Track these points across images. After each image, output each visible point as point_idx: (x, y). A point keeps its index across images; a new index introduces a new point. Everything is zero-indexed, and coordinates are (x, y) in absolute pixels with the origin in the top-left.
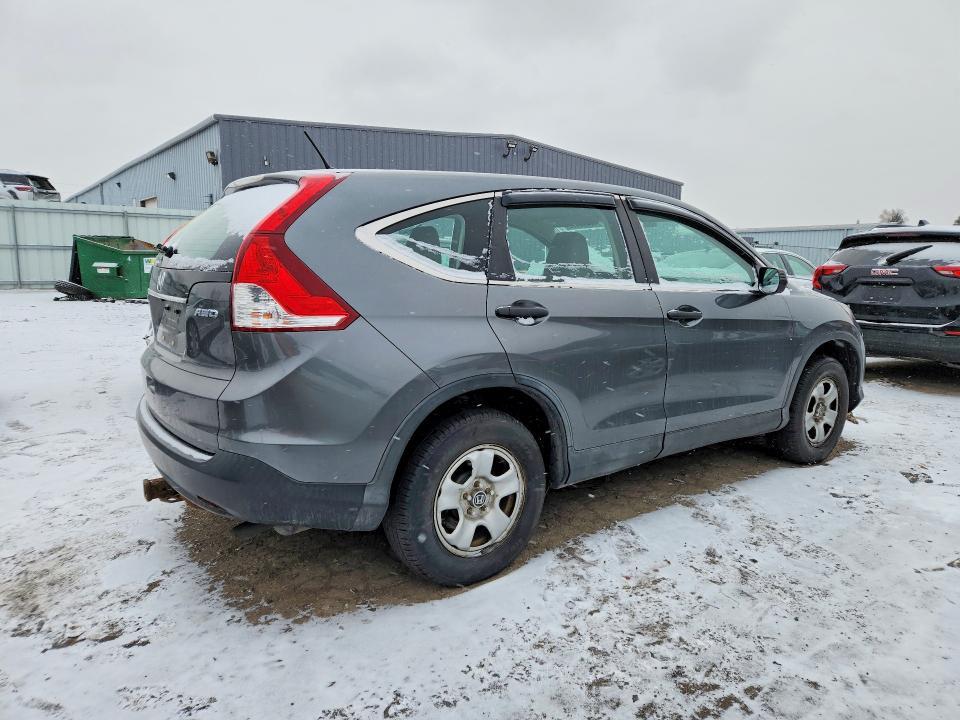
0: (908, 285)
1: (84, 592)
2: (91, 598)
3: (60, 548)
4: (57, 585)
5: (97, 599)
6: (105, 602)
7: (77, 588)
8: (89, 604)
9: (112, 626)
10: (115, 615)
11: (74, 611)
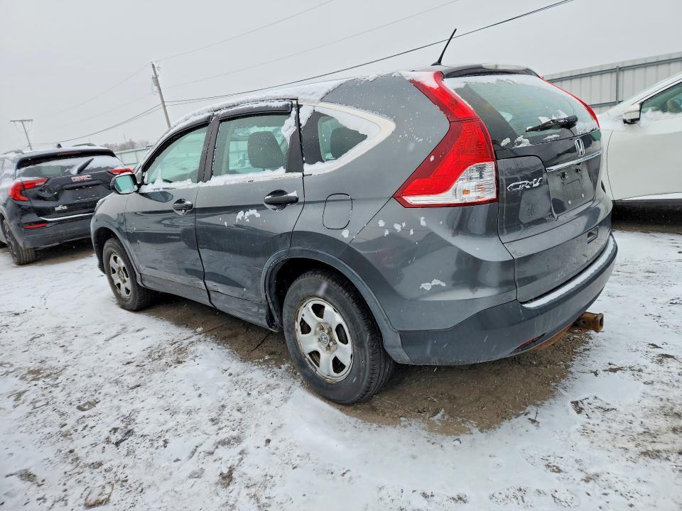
0: (98, 184)
1: (660, 394)
2: (658, 386)
3: (646, 453)
4: (675, 411)
5: (655, 383)
6: (652, 378)
7: (661, 400)
8: (662, 382)
9: (661, 361)
10: (654, 366)
11: (676, 384)
